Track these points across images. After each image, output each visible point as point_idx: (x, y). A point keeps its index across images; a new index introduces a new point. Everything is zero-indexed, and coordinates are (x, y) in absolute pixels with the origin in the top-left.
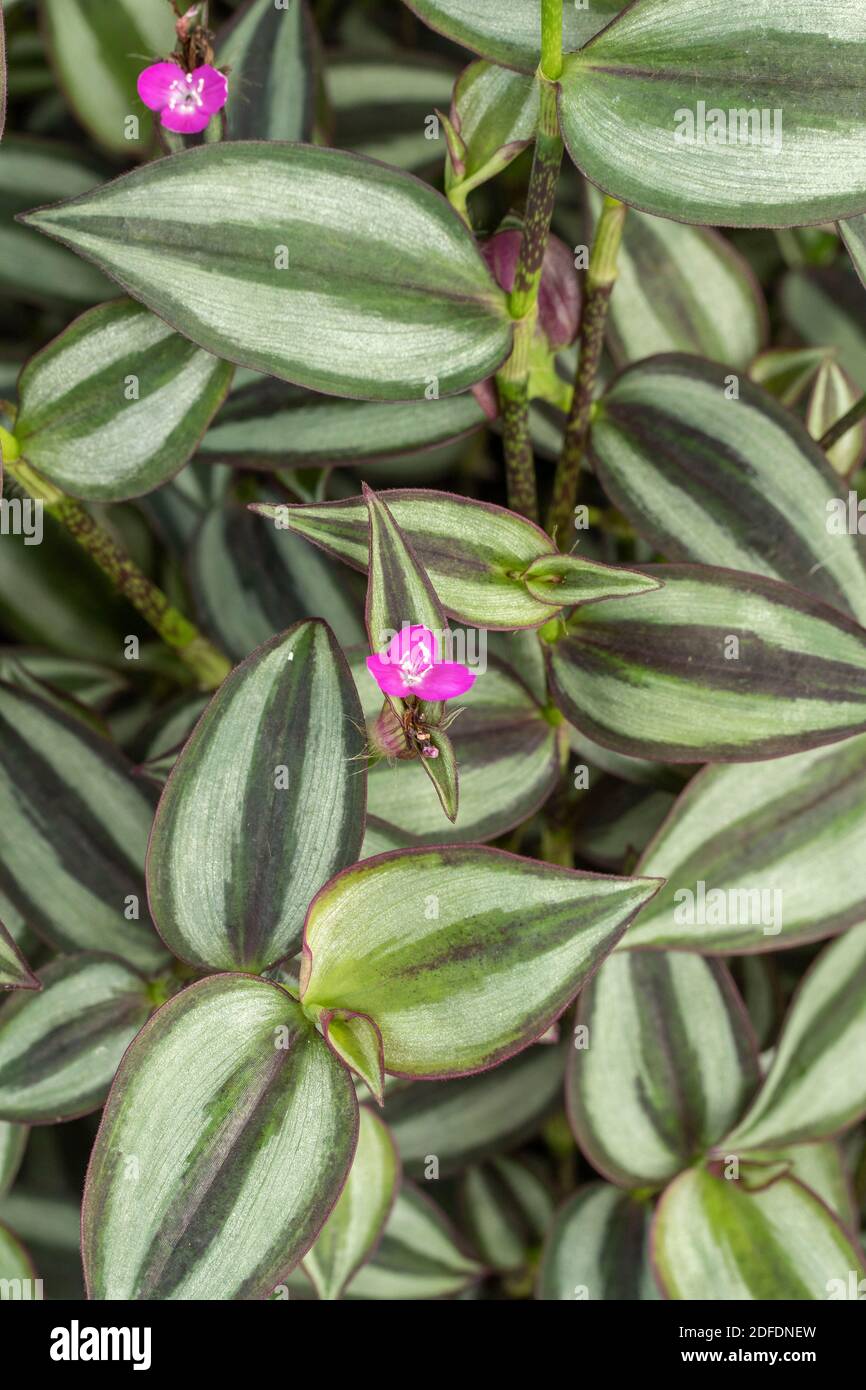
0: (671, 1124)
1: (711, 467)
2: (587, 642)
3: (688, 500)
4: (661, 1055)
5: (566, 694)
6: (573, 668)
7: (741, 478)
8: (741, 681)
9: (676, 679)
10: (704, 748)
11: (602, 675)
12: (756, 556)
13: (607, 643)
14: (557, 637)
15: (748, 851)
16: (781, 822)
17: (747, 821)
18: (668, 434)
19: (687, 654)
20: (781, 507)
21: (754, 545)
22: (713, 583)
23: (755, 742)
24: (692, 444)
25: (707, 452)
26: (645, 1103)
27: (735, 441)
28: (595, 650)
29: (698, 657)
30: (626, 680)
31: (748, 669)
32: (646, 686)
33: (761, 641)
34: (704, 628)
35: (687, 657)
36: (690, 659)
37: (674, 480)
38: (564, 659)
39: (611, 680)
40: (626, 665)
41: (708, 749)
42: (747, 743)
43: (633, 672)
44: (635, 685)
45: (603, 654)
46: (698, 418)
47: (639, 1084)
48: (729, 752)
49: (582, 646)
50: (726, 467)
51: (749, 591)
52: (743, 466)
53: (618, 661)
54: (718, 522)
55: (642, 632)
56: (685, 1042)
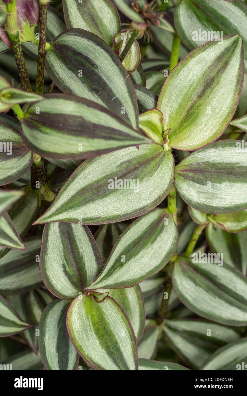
0: (75, 280)
1: (83, 65)
2: (32, 119)
3: (74, 75)
4: (71, 257)
5: (25, 136)
6: (27, 127)
7: (92, 69)
8: (77, 132)
9: (56, 131)
11: (35, 129)
12: (94, 94)
13: (37, 119)
14: (24, 117)
15: (98, 192)
17: (98, 181)
18: (71, 54)
19: (60, 123)
20: (104, 78)
21: (94, 90)
22: (69, 100)
23: (81, 153)
24: (78, 58)
25: (83, 61)
26: (66, 272)
27: (92, 57)
28: (33, 122)
29: (63, 124)
30: (41, 131)
31: (80, 128)
32: (47, 133)
33: (84, 119)
34: (65, 115)
36: (61, 125)
38: (25, 125)
39: (37, 131)
40: (42, 127)
42: (79, 153)
43: (44, 129)
44: (44, 133)
45: (35, 123)
46: (81, 50)
47: (64, 266)
48: (73, 156)
49: (30, 120)
50: (88, 65)
51: (81, 103)
52: (93, 65)
53: (39, 125)
54: (83, 82)
55: (47, 116)
56: (79, 253)
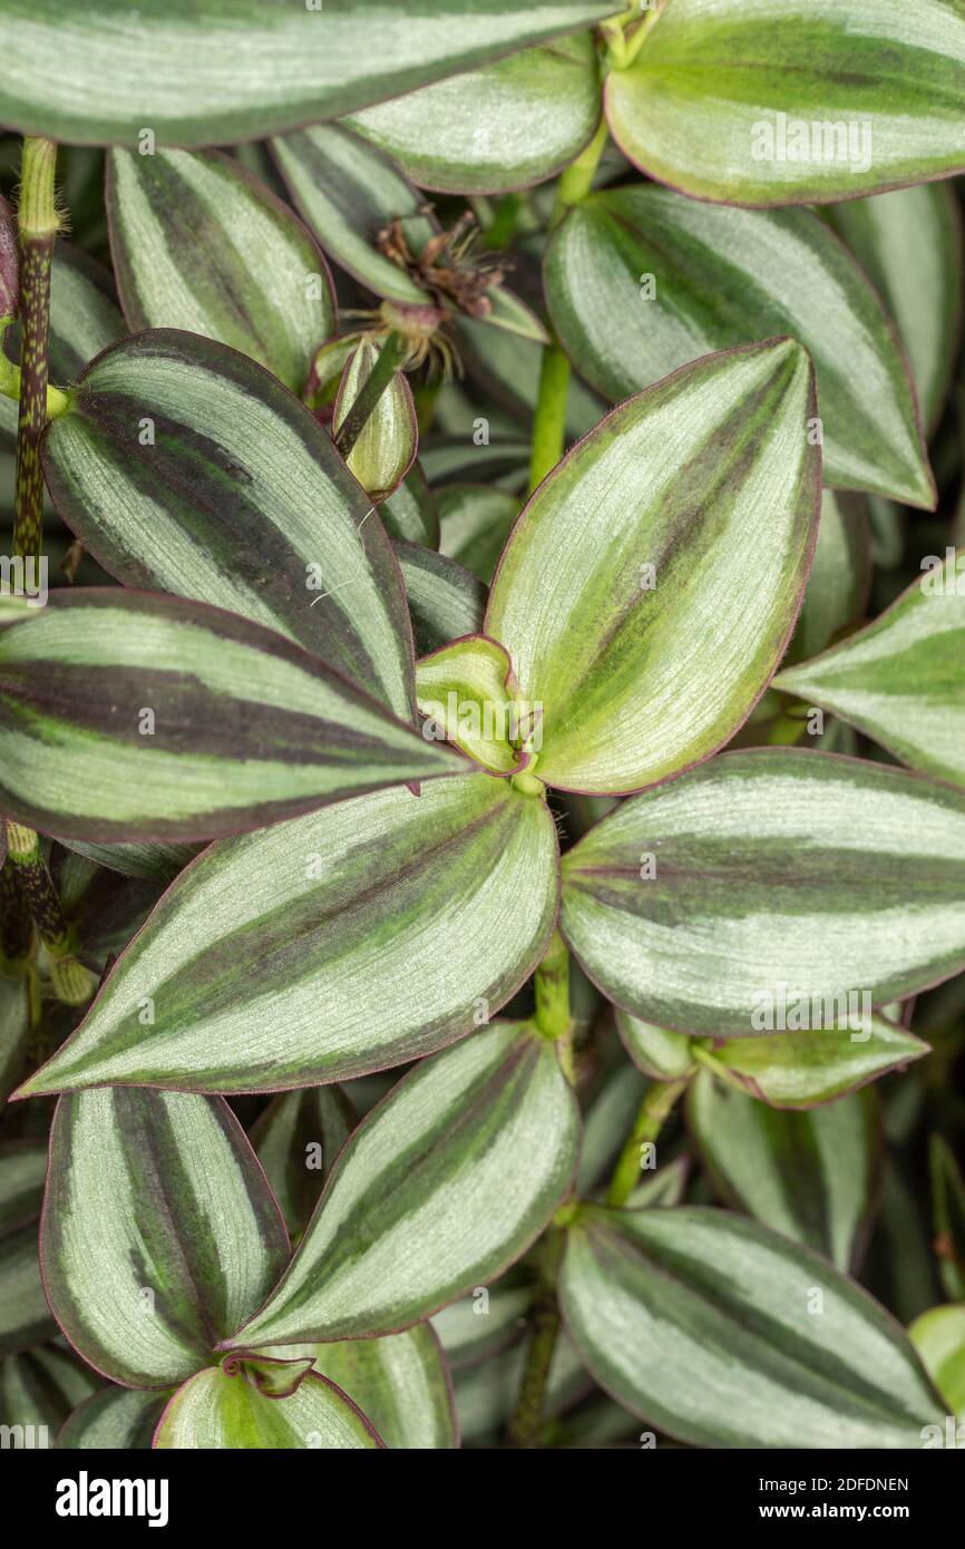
0: (180, 1310)
1: (194, 472)
3: (161, 514)
4: (162, 1222)
7: (232, 486)
8: (177, 737)
9: (96, 734)
10: (132, 823)
11: (11, 730)
12: (241, 584)
13: (21, 690)
15: (264, 964)
16: (308, 926)
17: (261, 924)
19: (110, 703)
20: (279, 522)
21: (240, 569)
22: (145, 612)
23: (195, 816)
24: (174, 443)
25: (196, 455)
27: (227, 439)
28: (5, 699)
29: (123, 707)
30: (37, 736)
31: (187, 722)
32: (60, 744)
33: (204, 687)
34: (131, 669)
35: (111, 706)
36: (114, 709)
37: (145, 488)
39: (21, 736)
40: (38, 718)
41: (136, 825)
42: (186, 818)
43: (46, 726)
44: (47, 743)
45: (14, 704)
46: (186, 412)
47: (136, 1259)
48: (164, 829)
50: (214, 472)
51: (189, 622)
52: (234, 470)
53: (30, 713)
54: (196, 541)
55: (57, 675)
56: (193, 1206)
